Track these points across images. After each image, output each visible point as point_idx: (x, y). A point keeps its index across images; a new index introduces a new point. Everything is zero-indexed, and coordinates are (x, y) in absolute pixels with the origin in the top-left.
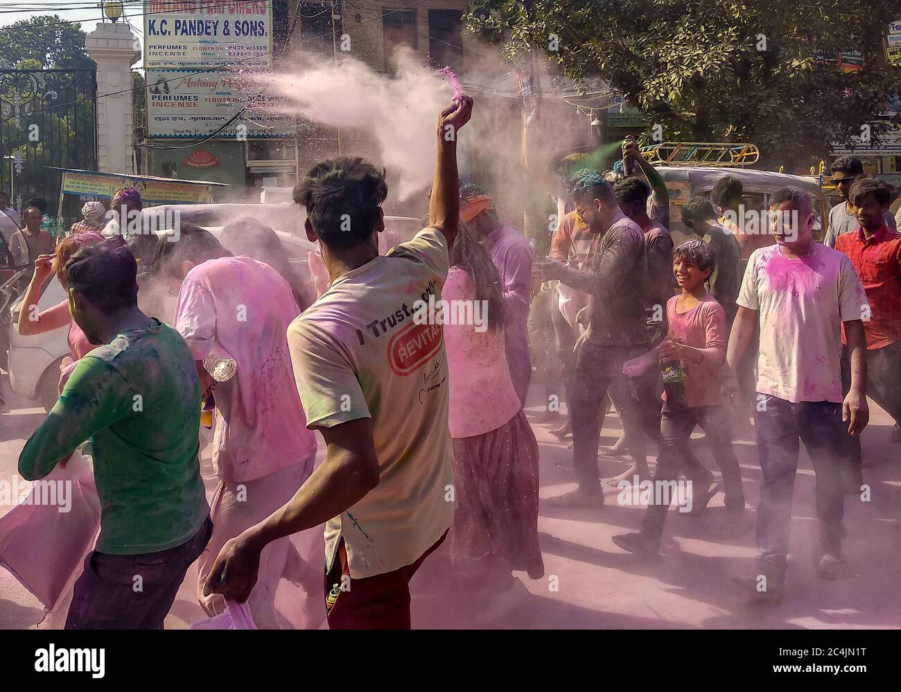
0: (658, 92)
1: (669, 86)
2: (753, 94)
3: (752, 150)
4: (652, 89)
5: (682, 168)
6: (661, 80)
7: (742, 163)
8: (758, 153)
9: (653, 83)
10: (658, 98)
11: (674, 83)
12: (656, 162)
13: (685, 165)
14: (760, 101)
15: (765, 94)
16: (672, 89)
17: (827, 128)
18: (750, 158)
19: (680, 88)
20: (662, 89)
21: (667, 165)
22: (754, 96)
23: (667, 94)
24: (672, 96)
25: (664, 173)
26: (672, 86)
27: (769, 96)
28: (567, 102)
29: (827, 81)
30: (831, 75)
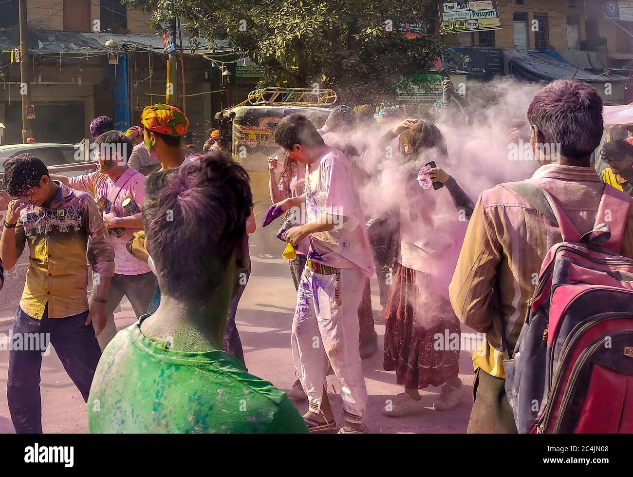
0: (268, 50)
1: (276, 46)
2: (338, 53)
3: (332, 94)
4: (264, 48)
5: (280, 107)
6: (271, 41)
7: (326, 103)
8: (336, 96)
9: (265, 43)
10: (268, 55)
11: (280, 44)
12: (262, 102)
13: (283, 105)
14: (344, 58)
15: (347, 53)
16: (279, 48)
17: (392, 79)
18: (331, 100)
19: (284, 48)
20: (271, 48)
21: (269, 105)
22: (339, 55)
23: (274, 52)
24: (278, 53)
25: (266, 110)
26: (278, 46)
27: (351, 55)
28: (205, 57)
29: (394, 45)
30: (397, 40)
